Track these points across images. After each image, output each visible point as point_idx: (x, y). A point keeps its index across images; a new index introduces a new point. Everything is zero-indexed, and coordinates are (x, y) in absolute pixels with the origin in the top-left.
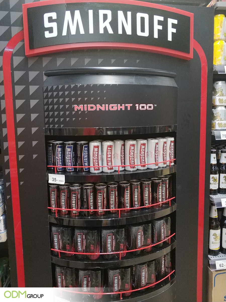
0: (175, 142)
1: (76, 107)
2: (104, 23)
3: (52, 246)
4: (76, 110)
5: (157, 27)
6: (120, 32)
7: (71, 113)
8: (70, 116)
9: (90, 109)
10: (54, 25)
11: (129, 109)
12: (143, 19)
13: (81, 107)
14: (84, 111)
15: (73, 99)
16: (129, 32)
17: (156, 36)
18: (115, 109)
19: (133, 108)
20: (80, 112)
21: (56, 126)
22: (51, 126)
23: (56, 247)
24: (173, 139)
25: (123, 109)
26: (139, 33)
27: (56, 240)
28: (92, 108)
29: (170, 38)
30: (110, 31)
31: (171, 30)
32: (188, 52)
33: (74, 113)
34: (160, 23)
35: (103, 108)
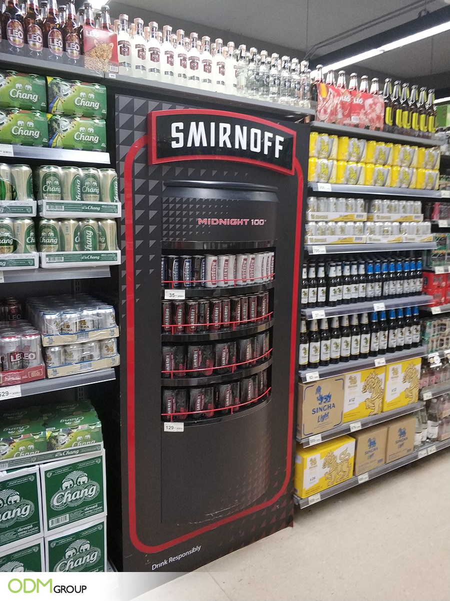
0: (275, 256)
1: (200, 221)
2: (224, 135)
3: (163, 367)
4: (199, 224)
5: (268, 144)
6: (237, 147)
7: (194, 227)
8: (193, 229)
9: (213, 223)
10: (181, 135)
11: (246, 224)
12: (256, 134)
13: (205, 221)
14: (207, 225)
15: (197, 213)
16: (244, 147)
17: (266, 152)
18: (235, 223)
19: (250, 222)
20: (203, 226)
21: (178, 239)
22: (171, 239)
23: (168, 369)
24: (273, 254)
25: (242, 224)
26: (253, 149)
27: (168, 360)
28: (215, 222)
29: (277, 155)
30: (229, 145)
31: (279, 147)
32: (291, 169)
33: (197, 226)
34: (270, 139)
35: (225, 223)
